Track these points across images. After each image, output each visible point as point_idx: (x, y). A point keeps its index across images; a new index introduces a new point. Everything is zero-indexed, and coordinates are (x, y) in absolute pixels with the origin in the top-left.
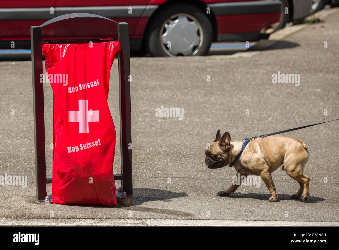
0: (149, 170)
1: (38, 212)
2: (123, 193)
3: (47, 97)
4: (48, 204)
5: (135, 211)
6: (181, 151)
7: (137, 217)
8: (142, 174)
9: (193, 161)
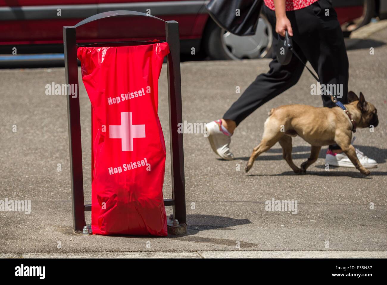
0: (206, 193)
1: (75, 245)
2: (175, 221)
4: (87, 236)
5: (189, 241)
7: (192, 249)
8: (198, 198)
9: (258, 182)
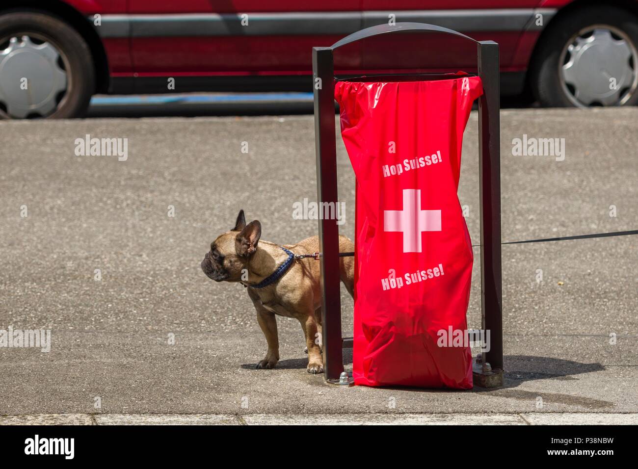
0: (533, 322)
1: (326, 402)
2: (484, 366)
3: (345, 184)
4: (346, 387)
5: (507, 397)
6: (593, 286)
7: (511, 410)
8: (521, 329)
9: (615, 305)
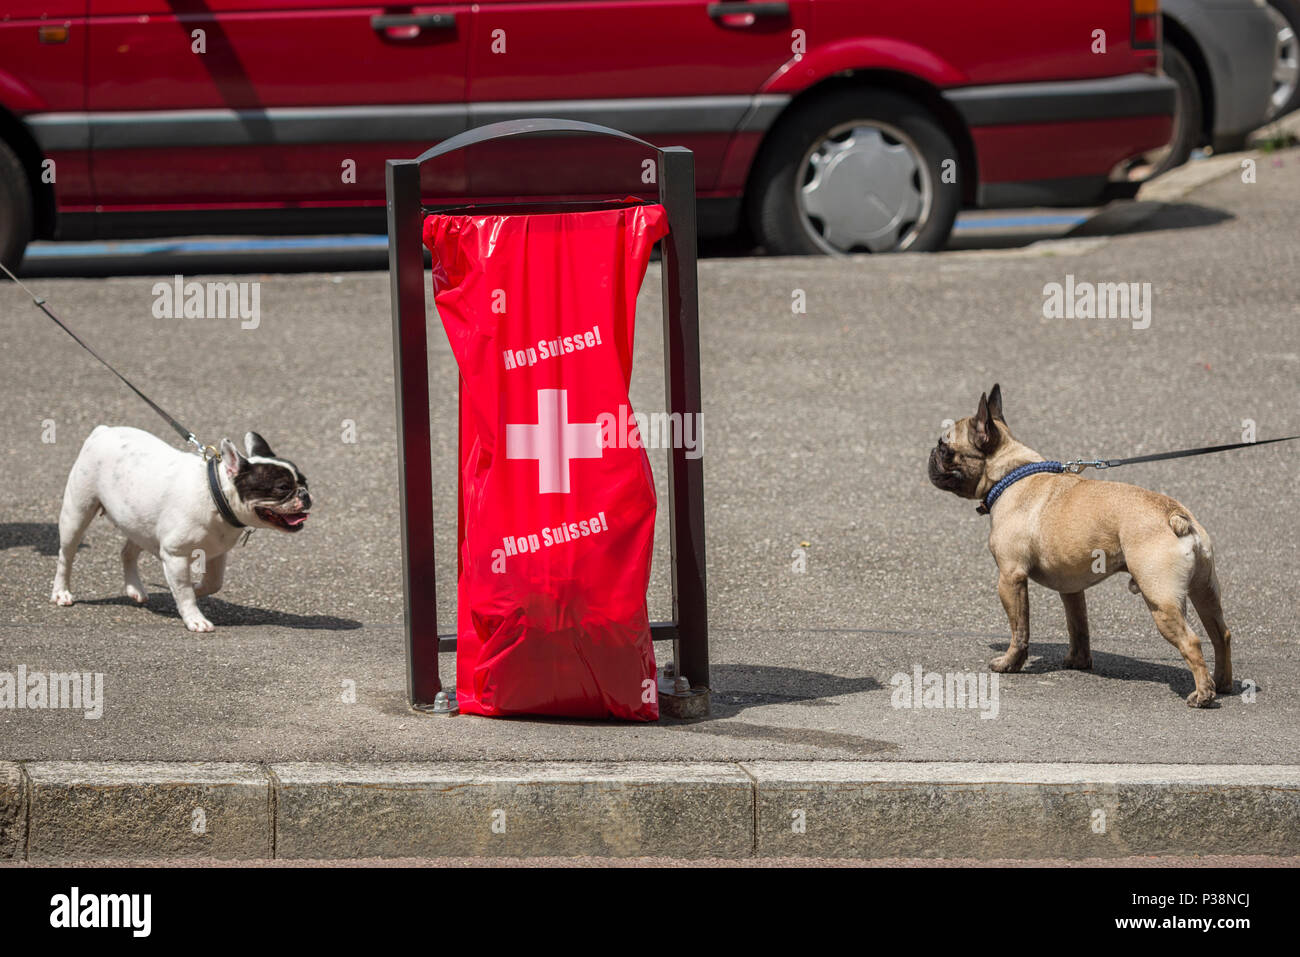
0: (760, 608)
1: (412, 741)
2: (678, 682)
3: (444, 382)
4: (445, 717)
5: (717, 735)
6: (860, 549)
7: (723, 757)
8: (740, 621)
9: (897, 580)
